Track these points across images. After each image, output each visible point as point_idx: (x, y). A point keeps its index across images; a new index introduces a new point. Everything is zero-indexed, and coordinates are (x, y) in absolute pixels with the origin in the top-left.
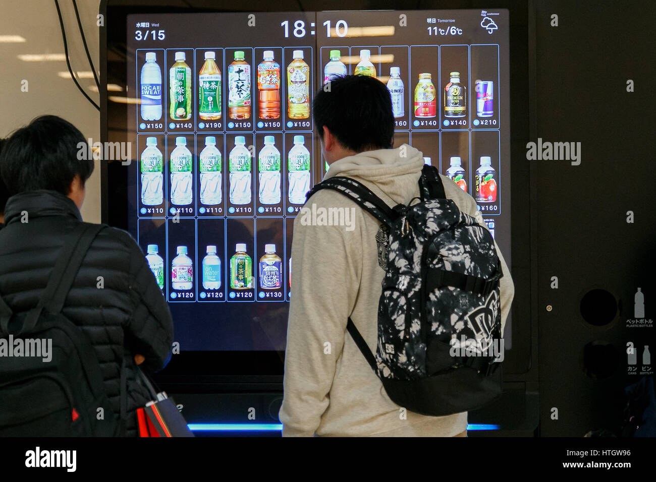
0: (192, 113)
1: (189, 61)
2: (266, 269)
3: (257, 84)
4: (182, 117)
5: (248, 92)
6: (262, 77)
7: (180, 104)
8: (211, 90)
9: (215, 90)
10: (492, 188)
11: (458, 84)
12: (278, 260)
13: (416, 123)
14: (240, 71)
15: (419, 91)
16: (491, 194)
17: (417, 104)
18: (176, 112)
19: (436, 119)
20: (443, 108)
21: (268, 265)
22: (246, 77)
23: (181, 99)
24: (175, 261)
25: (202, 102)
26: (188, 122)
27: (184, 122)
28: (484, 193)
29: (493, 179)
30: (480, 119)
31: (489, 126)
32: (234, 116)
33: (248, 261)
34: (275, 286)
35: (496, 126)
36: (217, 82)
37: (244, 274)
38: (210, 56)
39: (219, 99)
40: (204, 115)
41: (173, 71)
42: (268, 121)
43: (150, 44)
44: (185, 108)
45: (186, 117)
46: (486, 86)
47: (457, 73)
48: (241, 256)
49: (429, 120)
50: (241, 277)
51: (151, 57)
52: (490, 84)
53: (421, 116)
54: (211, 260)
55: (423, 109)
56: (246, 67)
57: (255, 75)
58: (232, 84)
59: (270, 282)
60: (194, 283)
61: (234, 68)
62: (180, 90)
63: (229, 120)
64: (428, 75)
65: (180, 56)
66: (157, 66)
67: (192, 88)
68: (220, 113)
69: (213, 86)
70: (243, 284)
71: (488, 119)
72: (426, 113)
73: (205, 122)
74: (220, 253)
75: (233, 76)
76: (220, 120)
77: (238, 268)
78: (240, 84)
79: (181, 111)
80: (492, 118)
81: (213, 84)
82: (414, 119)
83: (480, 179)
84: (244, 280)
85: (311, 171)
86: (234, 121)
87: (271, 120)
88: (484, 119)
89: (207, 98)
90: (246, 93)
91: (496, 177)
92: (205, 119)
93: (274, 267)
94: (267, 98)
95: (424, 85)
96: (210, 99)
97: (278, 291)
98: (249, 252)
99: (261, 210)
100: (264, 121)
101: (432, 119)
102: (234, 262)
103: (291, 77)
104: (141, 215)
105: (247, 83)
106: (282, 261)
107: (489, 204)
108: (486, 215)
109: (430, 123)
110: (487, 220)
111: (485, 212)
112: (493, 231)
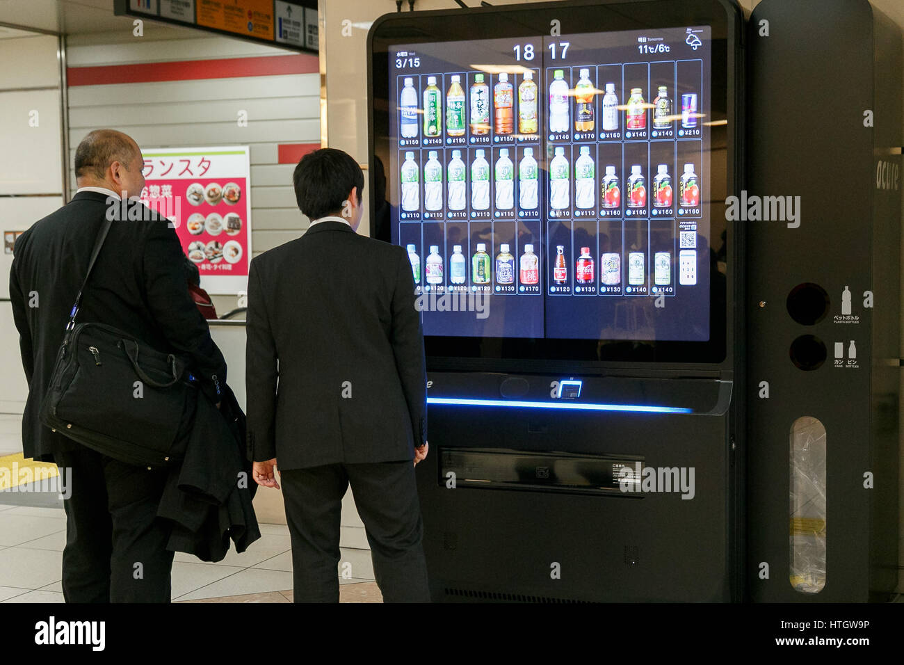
0: (442, 130)
1: (439, 85)
2: (502, 266)
3: (494, 103)
4: (433, 133)
5: (487, 111)
6: (498, 96)
7: (433, 123)
8: (457, 110)
9: (460, 110)
10: (695, 193)
11: (665, 98)
12: (511, 258)
13: (629, 135)
14: (480, 92)
15: (631, 105)
16: (693, 198)
17: (629, 117)
18: (429, 130)
19: (646, 130)
20: (652, 119)
21: (503, 263)
22: (485, 96)
23: (433, 118)
24: (429, 259)
25: (450, 120)
26: (438, 138)
27: (435, 138)
28: (688, 198)
29: (696, 185)
30: (685, 129)
31: (692, 136)
32: (475, 132)
33: (487, 259)
34: (509, 282)
35: (699, 136)
36: (461, 102)
37: (483, 270)
38: (456, 79)
39: (463, 117)
40: (452, 132)
41: (426, 93)
42: (503, 135)
43: (408, 71)
44: (436, 126)
45: (436, 134)
46: (690, 99)
47: (665, 88)
48: (481, 255)
49: (639, 131)
51: (409, 82)
52: (694, 97)
53: (633, 128)
54: (458, 258)
55: (634, 122)
56: (485, 88)
57: (492, 95)
58: (474, 104)
59: (505, 277)
60: (443, 277)
61: (475, 89)
62: (433, 110)
63: (472, 135)
64: (639, 90)
65: (432, 80)
66: (413, 90)
67: (442, 108)
68: (464, 130)
69: (459, 106)
70: (482, 279)
71: (692, 129)
72: (637, 126)
73: (452, 137)
74: (464, 252)
75: (474, 97)
76: (464, 136)
77: (479, 265)
78: (480, 104)
79: (433, 129)
80: (695, 129)
81: (458, 104)
82: (626, 131)
83: (684, 185)
84: (484, 276)
85: (538, 180)
86: (476, 136)
87: (505, 135)
88: (688, 129)
89: (452, 116)
90: (485, 111)
91: (698, 183)
92: (452, 135)
93: (508, 264)
94: (503, 115)
95: (635, 99)
96: (456, 117)
97: (511, 285)
98: (488, 251)
99: (497, 214)
100: (500, 135)
101: (642, 131)
102: (476, 260)
103: (521, 96)
104: (402, 219)
105: (486, 103)
106: (515, 259)
107: (692, 208)
108: (688, 217)
109: (641, 135)
110: (690, 223)
111: (689, 215)
112: (695, 232)
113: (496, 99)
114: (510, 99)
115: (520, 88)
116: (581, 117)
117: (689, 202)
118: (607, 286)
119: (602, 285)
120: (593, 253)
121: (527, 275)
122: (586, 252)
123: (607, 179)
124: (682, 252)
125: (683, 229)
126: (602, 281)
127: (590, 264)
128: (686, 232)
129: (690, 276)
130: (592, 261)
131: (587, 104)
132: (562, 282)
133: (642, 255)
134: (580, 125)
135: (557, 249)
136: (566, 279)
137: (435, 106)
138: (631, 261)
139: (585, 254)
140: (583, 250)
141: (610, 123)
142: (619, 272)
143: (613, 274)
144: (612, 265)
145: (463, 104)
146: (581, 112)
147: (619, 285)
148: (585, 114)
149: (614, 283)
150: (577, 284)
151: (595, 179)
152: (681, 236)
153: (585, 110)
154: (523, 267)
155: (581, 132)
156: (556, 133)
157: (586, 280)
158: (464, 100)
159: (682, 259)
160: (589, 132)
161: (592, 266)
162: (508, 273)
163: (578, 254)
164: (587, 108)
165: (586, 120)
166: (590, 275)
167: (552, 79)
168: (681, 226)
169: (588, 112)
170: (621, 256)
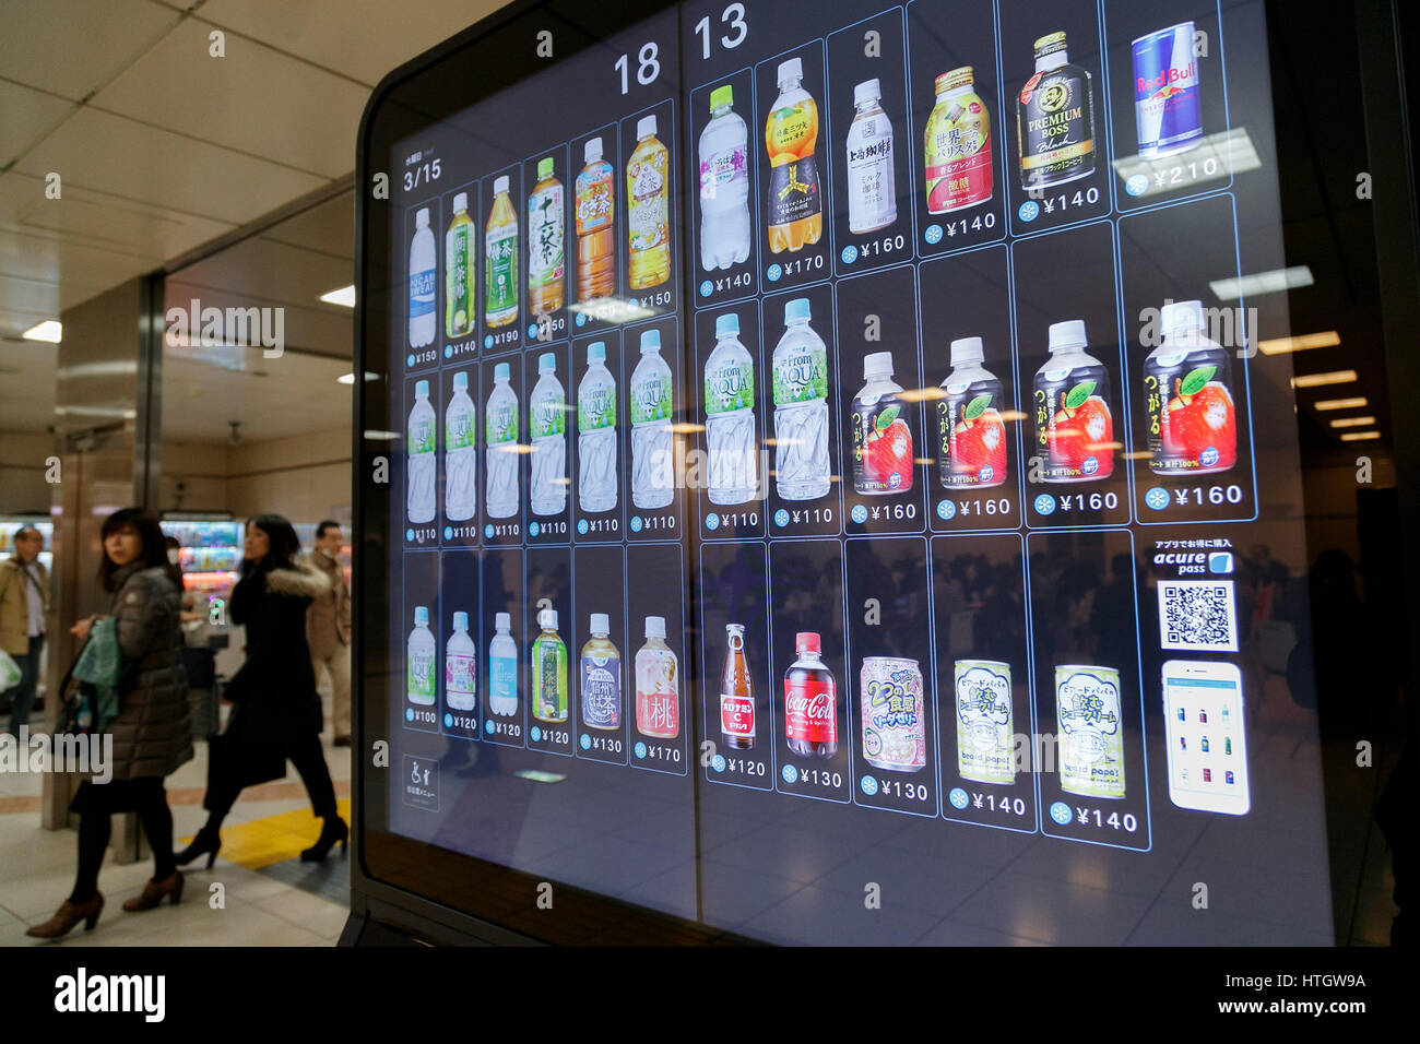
0: (476, 319)
1: (472, 211)
3: (574, 224)
5: (560, 247)
6: (583, 204)
10: (1217, 416)
12: (614, 654)
15: (938, 129)
16: (1210, 438)
19: (996, 205)
20: (1015, 162)
21: (596, 667)
22: (556, 213)
25: (491, 289)
26: (470, 338)
27: (465, 339)
28: (1184, 439)
29: (1219, 384)
30: (1152, 169)
31: (1189, 185)
33: (561, 654)
34: (609, 724)
35: (1218, 178)
37: (554, 685)
39: (514, 278)
40: (494, 318)
41: (451, 235)
43: (423, 193)
44: (467, 311)
45: (466, 329)
46: (1168, 46)
49: (971, 214)
50: (550, 694)
52: (1185, 33)
53: (948, 206)
55: (952, 185)
57: (571, 204)
58: (535, 237)
59: (600, 710)
60: (478, 696)
61: (538, 199)
63: (530, 319)
67: (476, 264)
68: (516, 308)
69: (507, 250)
70: (552, 709)
71: (1184, 161)
73: (494, 332)
74: (516, 632)
75: (536, 217)
76: (516, 324)
77: (545, 669)
78: (546, 235)
79: (460, 319)
80: (1199, 157)
81: (506, 245)
82: (926, 221)
83: (1164, 390)
86: (538, 320)
88: (1167, 165)
89: (497, 279)
90: (557, 250)
93: (606, 673)
95: (951, 108)
96: (502, 279)
97: (615, 736)
98: (563, 632)
101: (983, 209)
104: (407, 543)
105: (558, 229)
106: (622, 659)
107: (1207, 481)
108: (1194, 523)
109: (977, 225)
110: (1201, 543)
111: (1191, 510)
112: (1229, 585)
113: (581, 214)
114: (607, 205)
115: (630, 168)
116: (783, 209)
117: (1192, 454)
118: (881, 775)
119: (865, 768)
120: (830, 653)
121: (651, 710)
122: (812, 648)
123: (868, 398)
124: (1170, 669)
125: (1171, 572)
126: (866, 756)
127: (824, 689)
128: (1185, 585)
129: (1218, 776)
130: (830, 682)
131: (798, 163)
132: (742, 743)
133: (1003, 669)
134: (783, 236)
135: (726, 633)
136: (752, 734)
137: (464, 263)
138: (964, 692)
139: (808, 657)
140: (803, 640)
141: (869, 208)
142: (919, 729)
143: (902, 732)
144: (895, 700)
145: (515, 243)
146: (783, 194)
147: (921, 776)
148: (796, 196)
149: (906, 765)
150: (788, 757)
151: (830, 400)
152: (1163, 600)
153: (795, 185)
154: (644, 686)
155: (785, 257)
156: (717, 274)
157: (814, 745)
158: (515, 233)
159: (1173, 699)
160: (809, 250)
161: (831, 698)
162: (608, 699)
163: (787, 655)
164: (800, 179)
165: (796, 216)
166: (824, 728)
167: (705, 116)
168: (1159, 559)
169: (804, 188)
170: (924, 668)
